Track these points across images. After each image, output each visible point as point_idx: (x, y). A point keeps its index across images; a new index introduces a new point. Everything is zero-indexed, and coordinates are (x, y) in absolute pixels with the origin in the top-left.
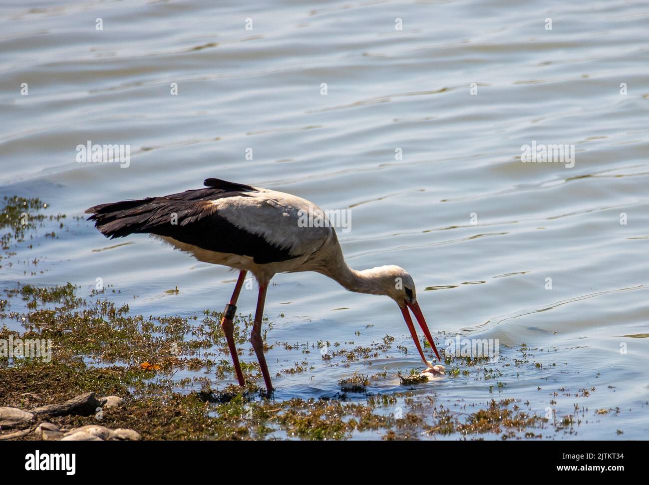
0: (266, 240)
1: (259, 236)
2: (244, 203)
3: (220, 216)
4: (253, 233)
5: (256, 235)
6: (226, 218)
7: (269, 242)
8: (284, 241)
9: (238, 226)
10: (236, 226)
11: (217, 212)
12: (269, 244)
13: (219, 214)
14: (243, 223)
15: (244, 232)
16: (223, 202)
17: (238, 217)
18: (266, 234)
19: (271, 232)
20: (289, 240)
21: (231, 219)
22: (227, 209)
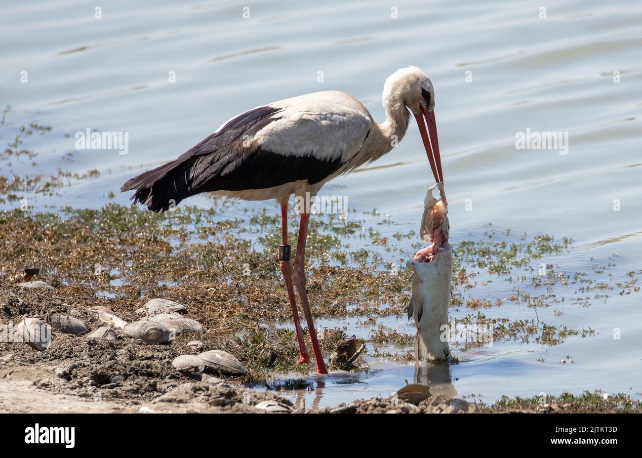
0: (316, 157)
1: (308, 156)
2: (282, 127)
3: (264, 151)
4: (302, 156)
5: (305, 157)
6: (271, 150)
7: (320, 159)
8: (333, 152)
9: (285, 154)
10: (283, 155)
11: (259, 147)
12: (320, 160)
13: (262, 149)
14: (289, 149)
15: (293, 158)
16: (262, 135)
17: (282, 145)
18: (314, 152)
19: (318, 147)
20: (338, 147)
21: (276, 149)
22: (269, 140)
